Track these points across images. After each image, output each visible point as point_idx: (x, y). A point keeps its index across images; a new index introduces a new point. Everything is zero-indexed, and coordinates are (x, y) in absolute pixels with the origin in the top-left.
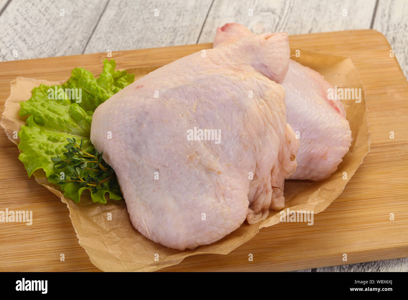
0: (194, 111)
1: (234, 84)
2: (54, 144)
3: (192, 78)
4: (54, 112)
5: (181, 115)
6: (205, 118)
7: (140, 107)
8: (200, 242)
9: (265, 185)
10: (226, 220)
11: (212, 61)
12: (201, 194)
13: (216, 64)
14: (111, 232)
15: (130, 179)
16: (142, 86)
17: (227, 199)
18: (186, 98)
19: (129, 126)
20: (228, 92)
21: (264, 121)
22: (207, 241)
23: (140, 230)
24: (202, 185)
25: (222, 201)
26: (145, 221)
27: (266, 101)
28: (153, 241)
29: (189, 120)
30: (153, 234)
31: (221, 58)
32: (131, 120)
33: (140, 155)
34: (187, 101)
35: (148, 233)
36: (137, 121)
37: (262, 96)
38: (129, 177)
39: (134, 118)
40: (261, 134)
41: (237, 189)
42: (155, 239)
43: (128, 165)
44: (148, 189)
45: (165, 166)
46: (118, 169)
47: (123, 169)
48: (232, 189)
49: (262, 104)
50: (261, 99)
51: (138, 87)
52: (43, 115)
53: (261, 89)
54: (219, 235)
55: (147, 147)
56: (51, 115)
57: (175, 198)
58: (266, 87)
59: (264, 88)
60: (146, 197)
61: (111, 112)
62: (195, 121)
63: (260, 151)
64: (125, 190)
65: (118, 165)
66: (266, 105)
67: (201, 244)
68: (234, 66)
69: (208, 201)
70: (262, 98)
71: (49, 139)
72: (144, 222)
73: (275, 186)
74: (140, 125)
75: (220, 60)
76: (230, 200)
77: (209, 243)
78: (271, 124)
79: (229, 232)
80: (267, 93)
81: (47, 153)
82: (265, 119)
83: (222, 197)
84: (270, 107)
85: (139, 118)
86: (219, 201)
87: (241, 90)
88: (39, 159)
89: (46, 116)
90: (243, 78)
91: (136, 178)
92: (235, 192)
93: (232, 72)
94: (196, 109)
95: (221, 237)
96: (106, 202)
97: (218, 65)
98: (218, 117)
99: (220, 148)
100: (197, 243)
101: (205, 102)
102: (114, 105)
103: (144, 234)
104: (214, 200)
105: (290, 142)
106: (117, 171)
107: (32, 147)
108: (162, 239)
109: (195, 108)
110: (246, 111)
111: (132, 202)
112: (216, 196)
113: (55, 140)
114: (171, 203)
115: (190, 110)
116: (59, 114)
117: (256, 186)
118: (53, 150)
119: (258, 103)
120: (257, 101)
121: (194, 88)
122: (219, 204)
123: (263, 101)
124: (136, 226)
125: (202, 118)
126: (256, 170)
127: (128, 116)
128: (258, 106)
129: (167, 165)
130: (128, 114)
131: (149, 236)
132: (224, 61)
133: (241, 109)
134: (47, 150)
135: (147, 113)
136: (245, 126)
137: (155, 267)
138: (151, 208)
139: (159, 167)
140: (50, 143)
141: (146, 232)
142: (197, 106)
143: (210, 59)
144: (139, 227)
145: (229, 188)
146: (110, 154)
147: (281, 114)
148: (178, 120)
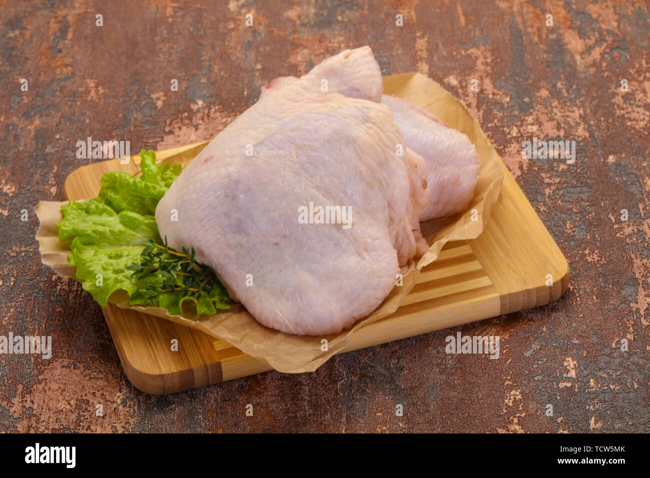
0: (296, 160)
1: (330, 116)
2: (119, 261)
3: (273, 126)
4: (103, 225)
5: (282, 169)
6: (311, 164)
7: (225, 178)
8: (357, 314)
9: (404, 229)
10: (380, 278)
11: (288, 100)
12: (340, 257)
13: (296, 102)
14: (245, 340)
15: (240, 270)
16: (212, 157)
17: (371, 254)
18: (280, 149)
19: (217, 206)
20: (326, 126)
21: (381, 148)
22: (364, 311)
23: (277, 327)
24: (337, 244)
25: (367, 257)
26: (281, 312)
27: (373, 123)
28: (298, 335)
29: (294, 172)
30: (297, 325)
31: (298, 94)
32: (218, 197)
33: (247, 234)
34: (281, 152)
35: (290, 326)
36: (227, 196)
37: (367, 120)
38: (238, 269)
39: (221, 194)
40: (383, 164)
41: (378, 239)
42: (301, 332)
43: (232, 253)
44: (270, 272)
45: (285, 236)
46: (219, 264)
47: (227, 261)
48: (374, 240)
49: (371, 128)
50: (367, 124)
51: (206, 161)
52: (90, 232)
53: (362, 112)
54: (377, 299)
55: (254, 221)
56: (101, 228)
57: (310, 271)
58: (368, 109)
59: (365, 110)
60: (271, 283)
61: (186, 198)
62: (302, 171)
63: (388, 185)
64: (237, 286)
65: (218, 260)
66: (376, 128)
67: (358, 318)
68: (317, 99)
69: (351, 262)
70: (367, 122)
71: (110, 257)
72: (280, 314)
73: (414, 229)
74: (234, 198)
75: (298, 96)
76: (375, 253)
77: (367, 314)
78: (389, 148)
79: (388, 292)
80: (372, 114)
81: (117, 272)
82: (381, 144)
83: (365, 254)
84: (381, 130)
85: (229, 191)
86: (364, 259)
87: (340, 120)
88: (109, 282)
89: (94, 231)
90: (336, 107)
91: (248, 265)
92: (377, 242)
93: (319, 104)
94: (297, 157)
95: (380, 302)
96: (215, 312)
97: (299, 102)
98: (327, 158)
99: (342, 195)
100: (354, 318)
101: (305, 145)
102: (185, 191)
103: (284, 330)
104: (359, 259)
105: (416, 166)
106: (219, 267)
107: (94, 271)
108: (312, 326)
109: (295, 156)
110: (355, 142)
111: (254, 298)
112: (358, 253)
113: (118, 256)
114: (307, 278)
115: (291, 161)
116: (110, 226)
117: (394, 233)
118: (122, 267)
119: (366, 129)
120: (364, 126)
121: (282, 134)
122: (365, 262)
123: (370, 125)
124: (270, 325)
125: (309, 165)
126: (390, 211)
127: (212, 194)
128: (368, 133)
129: (288, 233)
130: (210, 193)
131: (292, 329)
132: (303, 96)
133: (350, 141)
134: (114, 268)
135: (237, 182)
136: (360, 159)
137: (321, 359)
138: (283, 294)
139: (278, 240)
140: (113, 261)
141: (287, 326)
142: (297, 153)
143: (285, 98)
144: (275, 324)
145: (369, 240)
146: (203, 249)
147: (396, 134)
148: (282, 176)
